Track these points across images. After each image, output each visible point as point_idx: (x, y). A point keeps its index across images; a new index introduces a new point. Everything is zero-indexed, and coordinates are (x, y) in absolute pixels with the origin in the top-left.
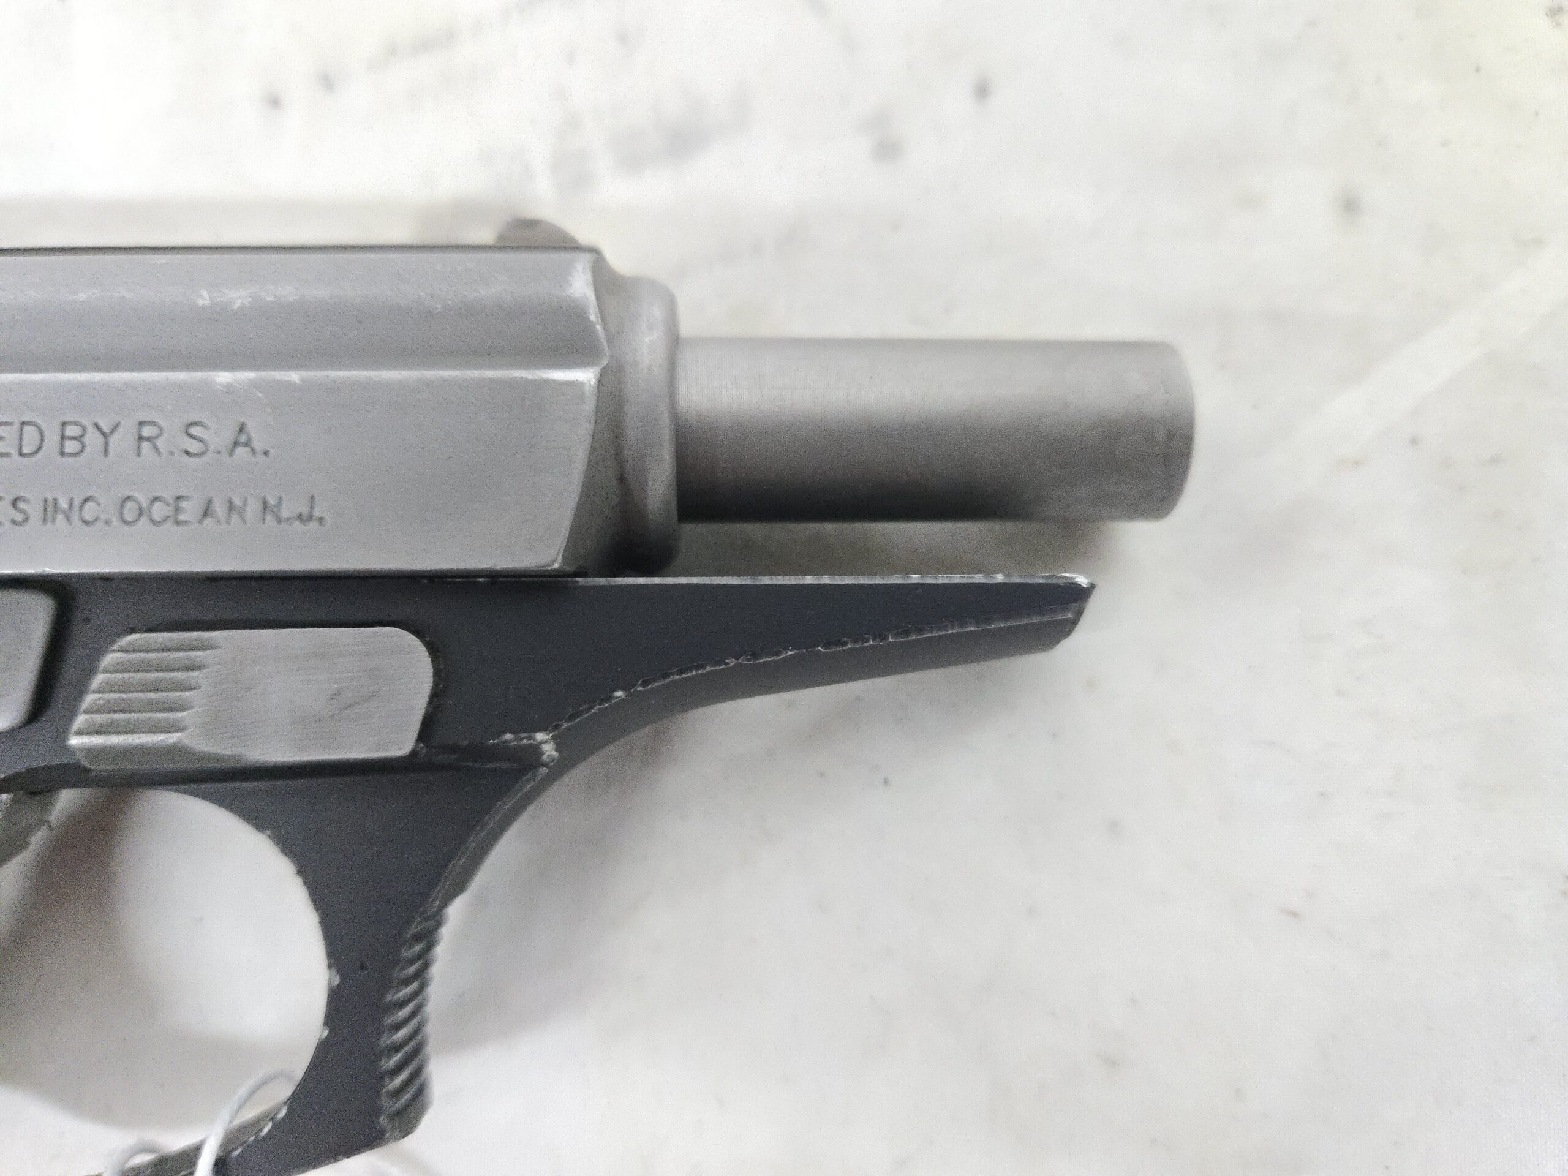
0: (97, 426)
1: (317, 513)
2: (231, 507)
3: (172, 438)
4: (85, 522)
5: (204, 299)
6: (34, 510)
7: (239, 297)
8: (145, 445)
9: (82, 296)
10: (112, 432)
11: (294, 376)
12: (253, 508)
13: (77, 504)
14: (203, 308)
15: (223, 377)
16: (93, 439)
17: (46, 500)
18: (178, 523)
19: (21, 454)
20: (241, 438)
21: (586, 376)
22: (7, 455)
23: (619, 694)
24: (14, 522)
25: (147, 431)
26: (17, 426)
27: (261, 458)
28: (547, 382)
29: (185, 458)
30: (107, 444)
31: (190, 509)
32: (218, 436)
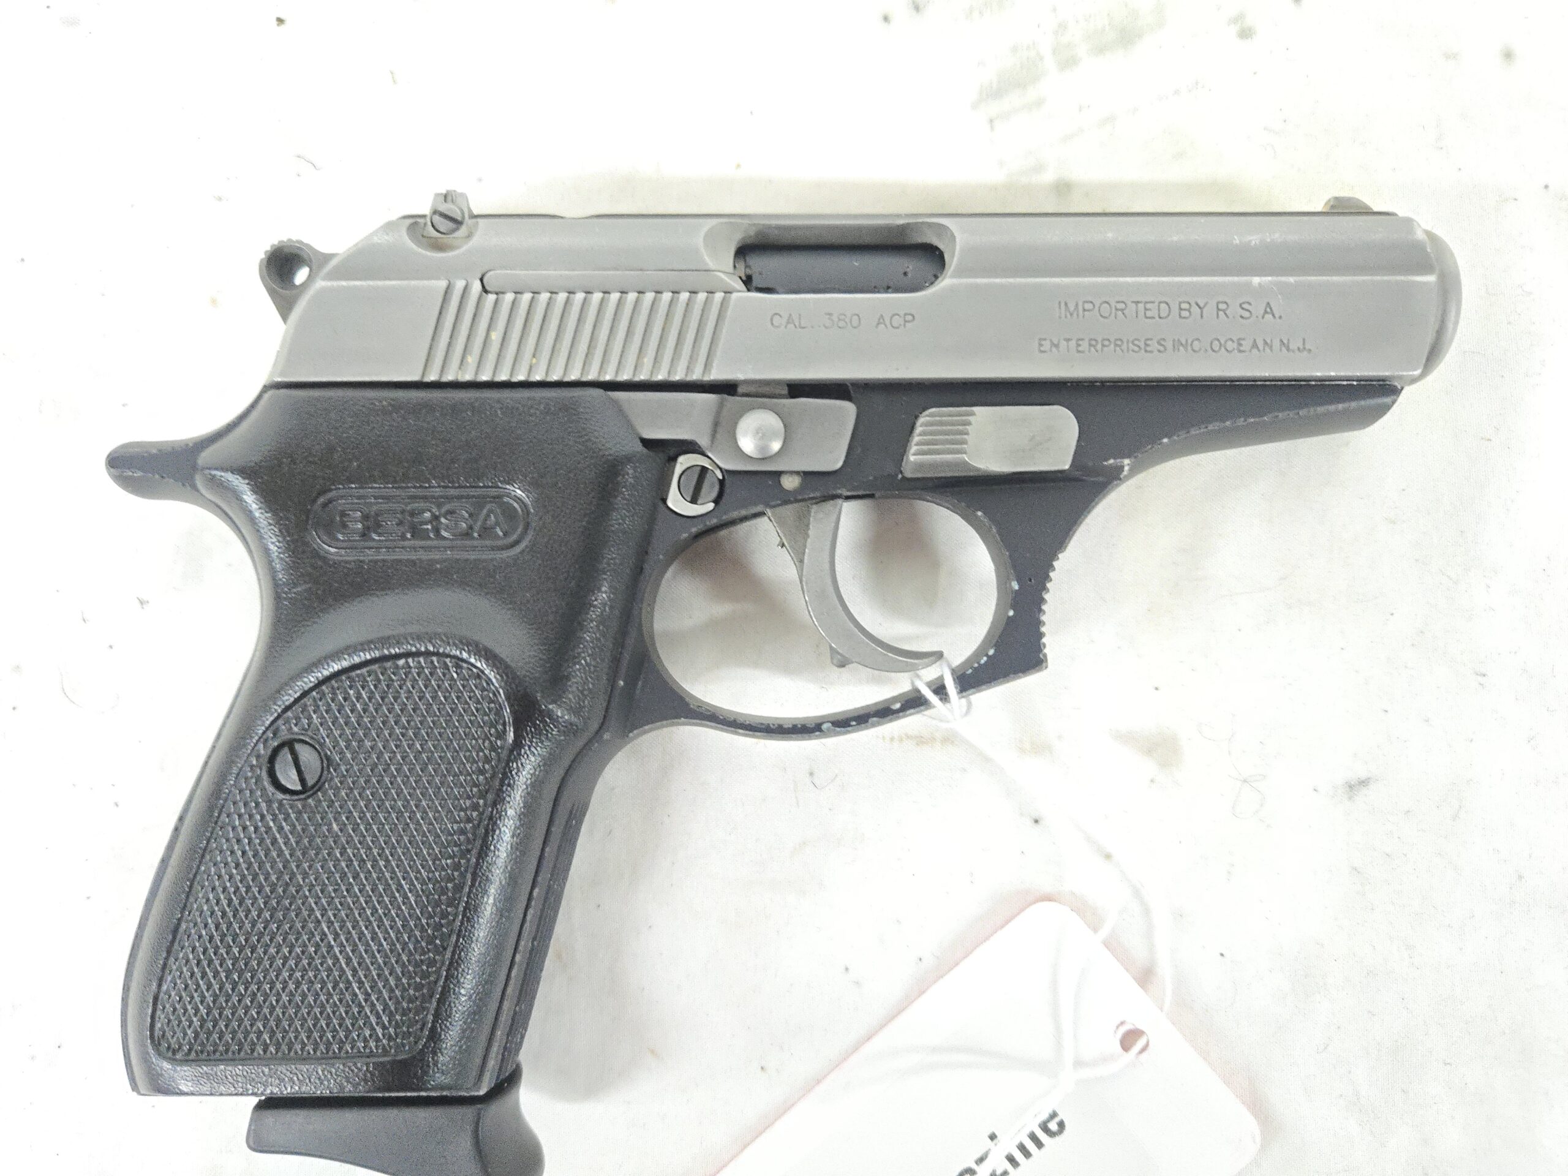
0: (1197, 304)
1: (1307, 347)
2: (1266, 343)
3: (1234, 310)
4: (1194, 351)
5: (1237, 240)
6: (1169, 345)
7: (1254, 239)
8: (1221, 313)
9: (1175, 238)
10: (1205, 306)
11: (1291, 279)
12: (1276, 344)
13: (1189, 342)
14: (1237, 245)
15: (1256, 280)
16: (1195, 310)
17: (1174, 340)
18: (1240, 351)
19: (1160, 318)
20: (1269, 309)
21: (1431, 278)
22: (1153, 318)
23: (1165, 440)
24: (1159, 351)
25: (1222, 306)
26: (1157, 304)
27: (1278, 320)
28: (1414, 282)
29: (1240, 319)
30: (1202, 312)
31: (1247, 345)
32: (1258, 308)
